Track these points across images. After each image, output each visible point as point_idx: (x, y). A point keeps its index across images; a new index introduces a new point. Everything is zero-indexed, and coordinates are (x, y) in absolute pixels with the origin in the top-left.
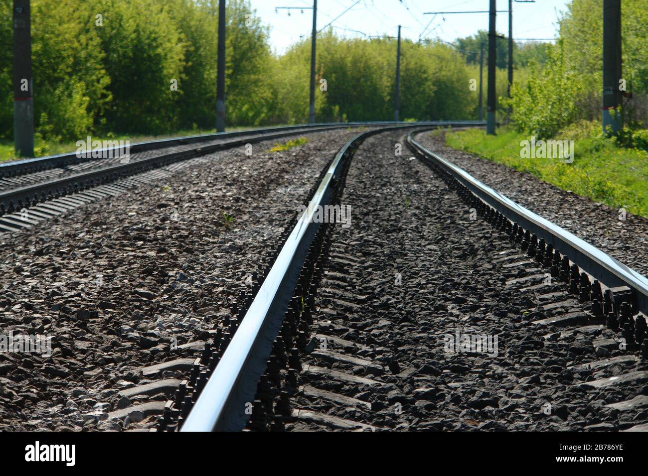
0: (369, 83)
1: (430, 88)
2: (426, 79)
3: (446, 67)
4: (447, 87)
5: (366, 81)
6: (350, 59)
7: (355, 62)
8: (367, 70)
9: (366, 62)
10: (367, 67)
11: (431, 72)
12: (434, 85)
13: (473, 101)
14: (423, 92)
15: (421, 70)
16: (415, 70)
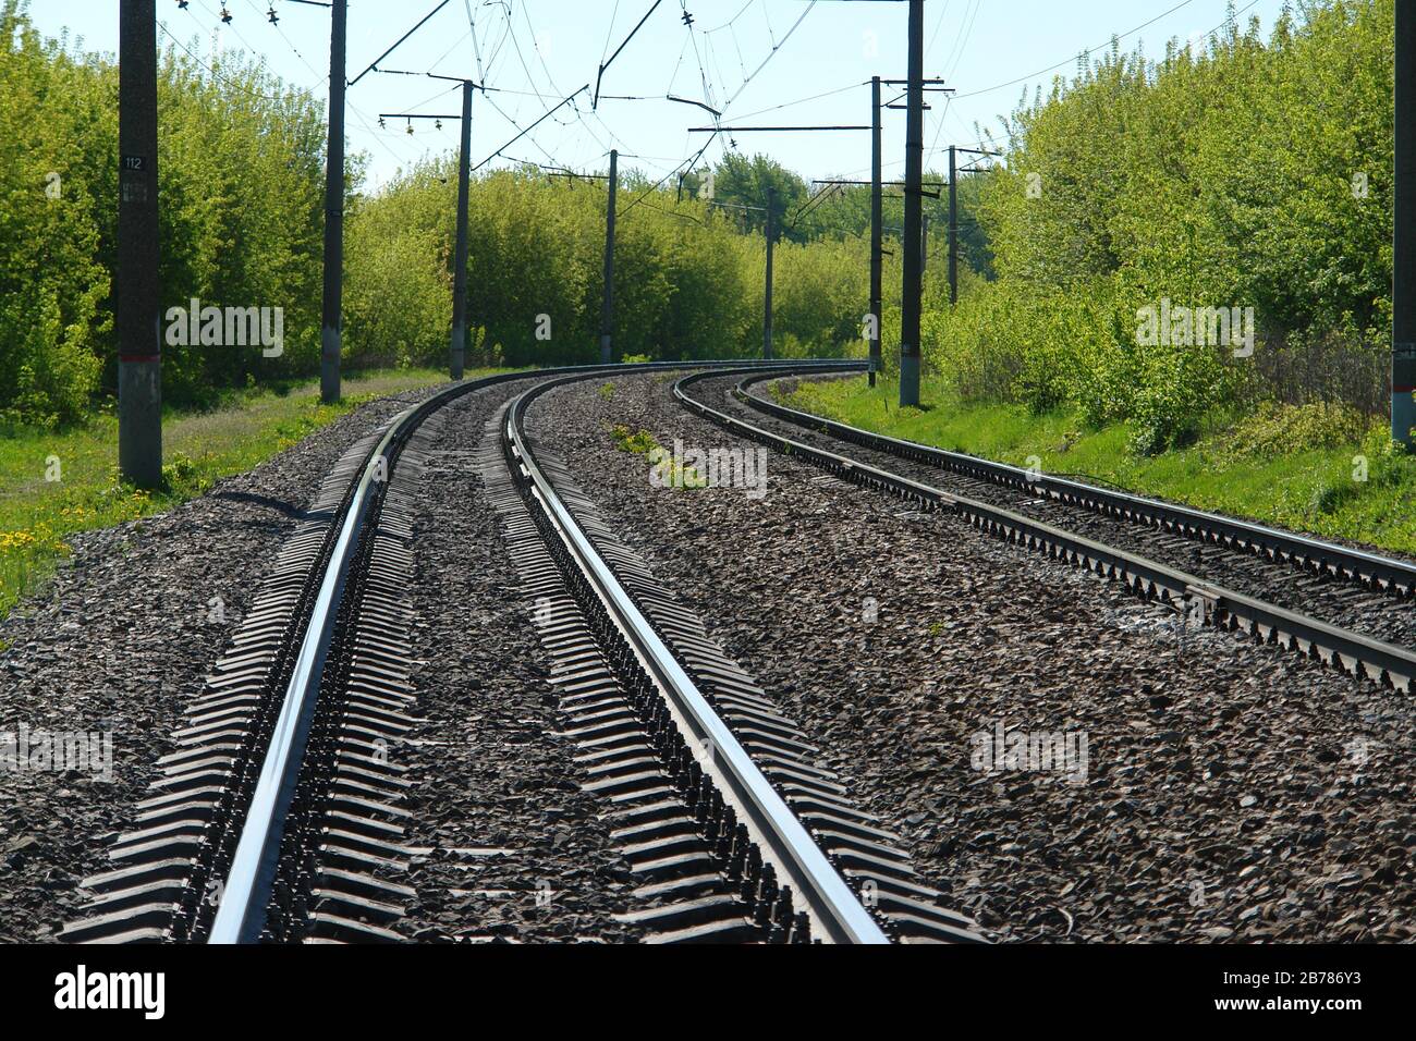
0: (543, 276)
1: (661, 285)
2: (656, 268)
3: (693, 240)
4: (694, 282)
5: (536, 272)
6: (503, 223)
7: (515, 229)
8: (541, 248)
9: (537, 231)
10: (539, 240)
11: (665, 252)
12: (670, 280)
13: (745, 313)
14: (649, 295)
15: (648, 246)
16: (635, 247)
